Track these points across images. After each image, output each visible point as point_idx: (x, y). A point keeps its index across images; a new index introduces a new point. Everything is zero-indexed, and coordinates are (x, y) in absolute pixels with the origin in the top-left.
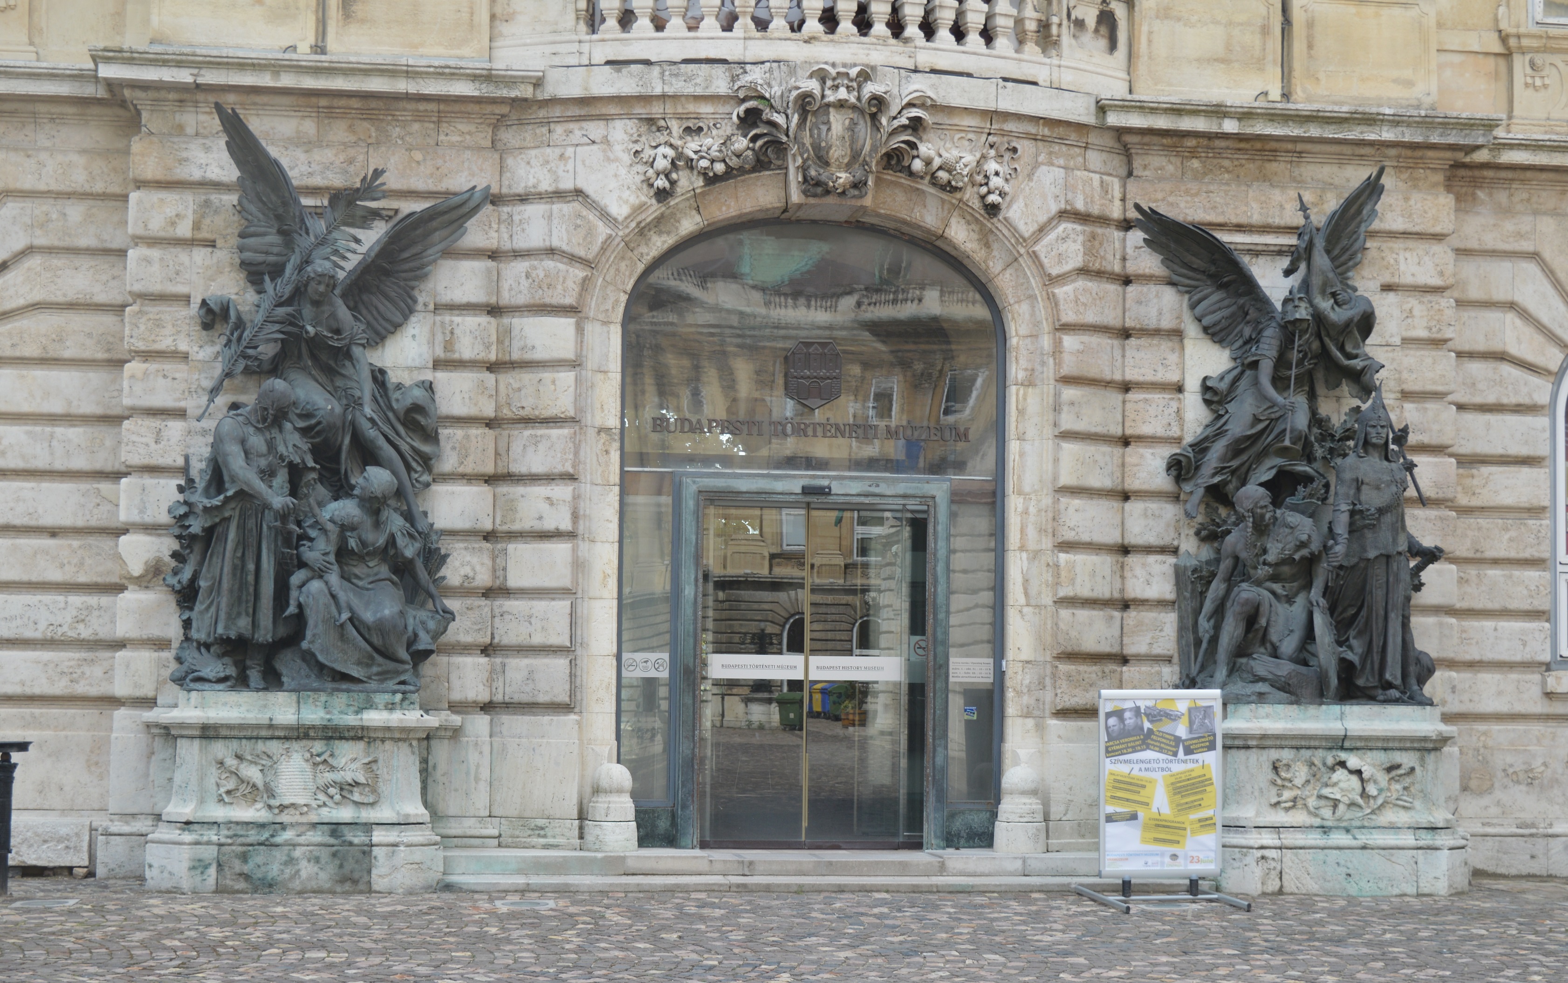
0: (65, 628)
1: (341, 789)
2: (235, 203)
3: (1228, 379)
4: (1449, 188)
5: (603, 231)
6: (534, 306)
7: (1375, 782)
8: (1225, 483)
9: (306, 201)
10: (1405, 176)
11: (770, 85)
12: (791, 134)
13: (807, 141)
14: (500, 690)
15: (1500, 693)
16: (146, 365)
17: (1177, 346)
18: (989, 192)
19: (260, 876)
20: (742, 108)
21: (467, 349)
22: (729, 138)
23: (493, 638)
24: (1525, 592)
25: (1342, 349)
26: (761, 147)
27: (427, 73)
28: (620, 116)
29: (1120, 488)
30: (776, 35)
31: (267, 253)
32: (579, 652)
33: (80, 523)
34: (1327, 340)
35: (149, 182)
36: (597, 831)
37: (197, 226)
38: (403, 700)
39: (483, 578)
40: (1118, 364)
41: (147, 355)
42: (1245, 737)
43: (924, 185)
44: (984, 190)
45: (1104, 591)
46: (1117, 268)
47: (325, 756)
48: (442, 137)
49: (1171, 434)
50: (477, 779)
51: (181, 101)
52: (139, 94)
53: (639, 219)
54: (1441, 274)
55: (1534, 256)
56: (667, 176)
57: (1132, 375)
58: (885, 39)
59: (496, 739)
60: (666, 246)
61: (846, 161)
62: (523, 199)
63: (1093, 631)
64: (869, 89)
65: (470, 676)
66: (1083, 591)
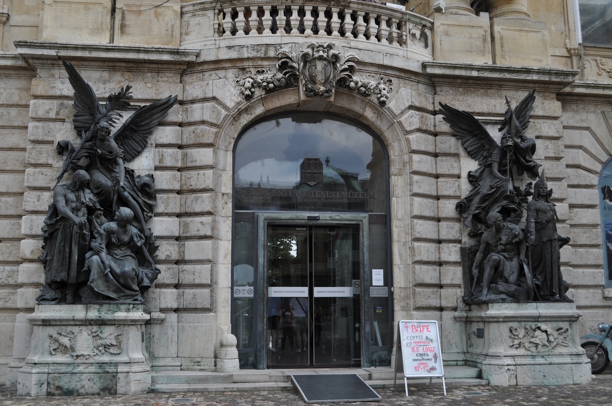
0: (3, 280)
1: (105, 347)
2: (73, 103)
3: (479, 172)
4: (558, 100)
5: (224, 112)
6: (196, 144)
7: (553, 335)
8: (479, 213)
9: (100, 103)
10: (541, 95)
11: (291, 53)
12: (300, 71)
13: (307, 74)
14: (182, 303)
15: (586, 298)
16: (35, 169)
17: (457, 160)
18: (381, 97)
19: (66, 387)
20: (280, 61)
21: (168, 162)
22: (275, 75)
23: (179, 281)
24: (593, 257)
25: (525, 159)
26: (288, 77)
27: (152, 51)
28: (231, 68)
29: (437, 216)
30: (294, 35)
31: (85, 123)
32: (214, 286)
33: (11, 236)
34: (519, 155)
35: (39, 96)
36: (221, 363)
37: (57, 113)
38: (133, 308)
39: (175, 256)
40: (434, 167)
41: (35, 165)
42: (498, 317)
43: (355, 93)
44: (379, 95)
45: (433, 258)
46: (432, 129)
47: (98, 333)
48: (160, 79)
49: (456, 195)
50: (172, 342)
51: (53, 64)
52: (36, 61)
53: (239, 107)
54: (558, 132)
55: (587, 129)
56: (250, 90)
57: (440, 171)
58: (338, 36)
59: (180, 324)
60: (250, 119)
61: (323, 82)
62: (193, 102)
63: (429, 274)
64: (332, 52)
65: (168, 297)
66: (425, 259)
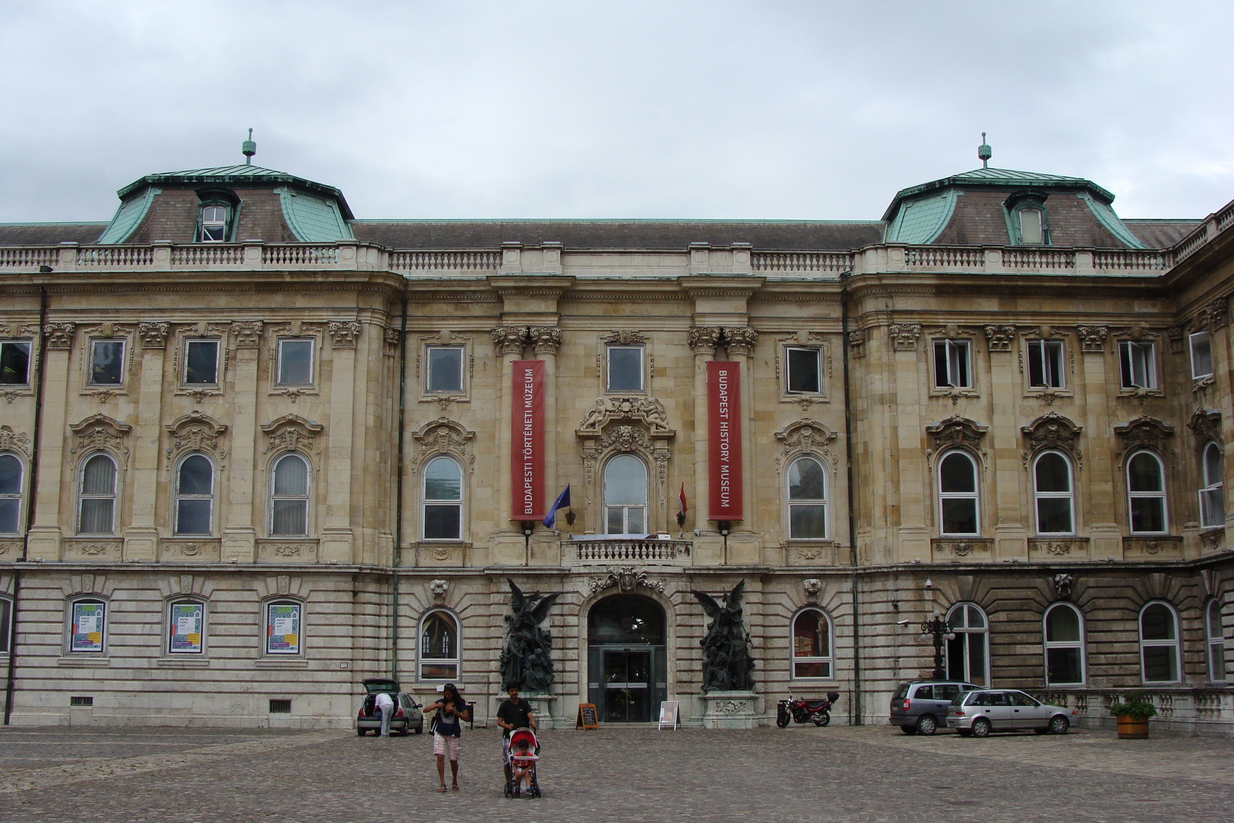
0: (480, 680)
2: (511, 596)
3: (713, 624)
4: (762, 582)
5: (583, 599)
6: (570, 614)
7: (737, 706)
8: (711, 646)
9: (524, 595)
10: (750, 580)
11: (614, 570)
12: (618, 580)
13: (622, 582)
14: (565, 691)
16: (494, 628)
17: (702, 618)
18: (660, 589)
20: (609, 575)
21: (557, 624)
22: (607, 581)
23: (563, 681)
24: (784, 665)
25: (736, 618)
26: (613, 583)
28: (586, 577)
29: (690, 647)
30: (616, 559)
31: (517, 607)
32: (580, 683)
34: (733, 616)
35: (494, 592)
37: (504, 601)
38: (545, 693)
39: (561, 669)
40: (689, 622)
41: (495, 626)
42: (714, 698)
43: (646, 589)
45: (687, 669)
46: (689, 602)
48: (551, 582)
49: (701, 636)
50: (560, 709)
51: (501, 578)
52: (492, 576)
53: (590, 597)
54: (760, 599)
55: (785, 593)
56: (595, 589)
57: (692, 624)
58: (638, 559)
59: (564, 701)
60: (596, 602)
61: (629, 585)
62: (568, 593)
63: (685, 677)
64: (633, 571)
65: (559, 688)
66: (683, 669)
